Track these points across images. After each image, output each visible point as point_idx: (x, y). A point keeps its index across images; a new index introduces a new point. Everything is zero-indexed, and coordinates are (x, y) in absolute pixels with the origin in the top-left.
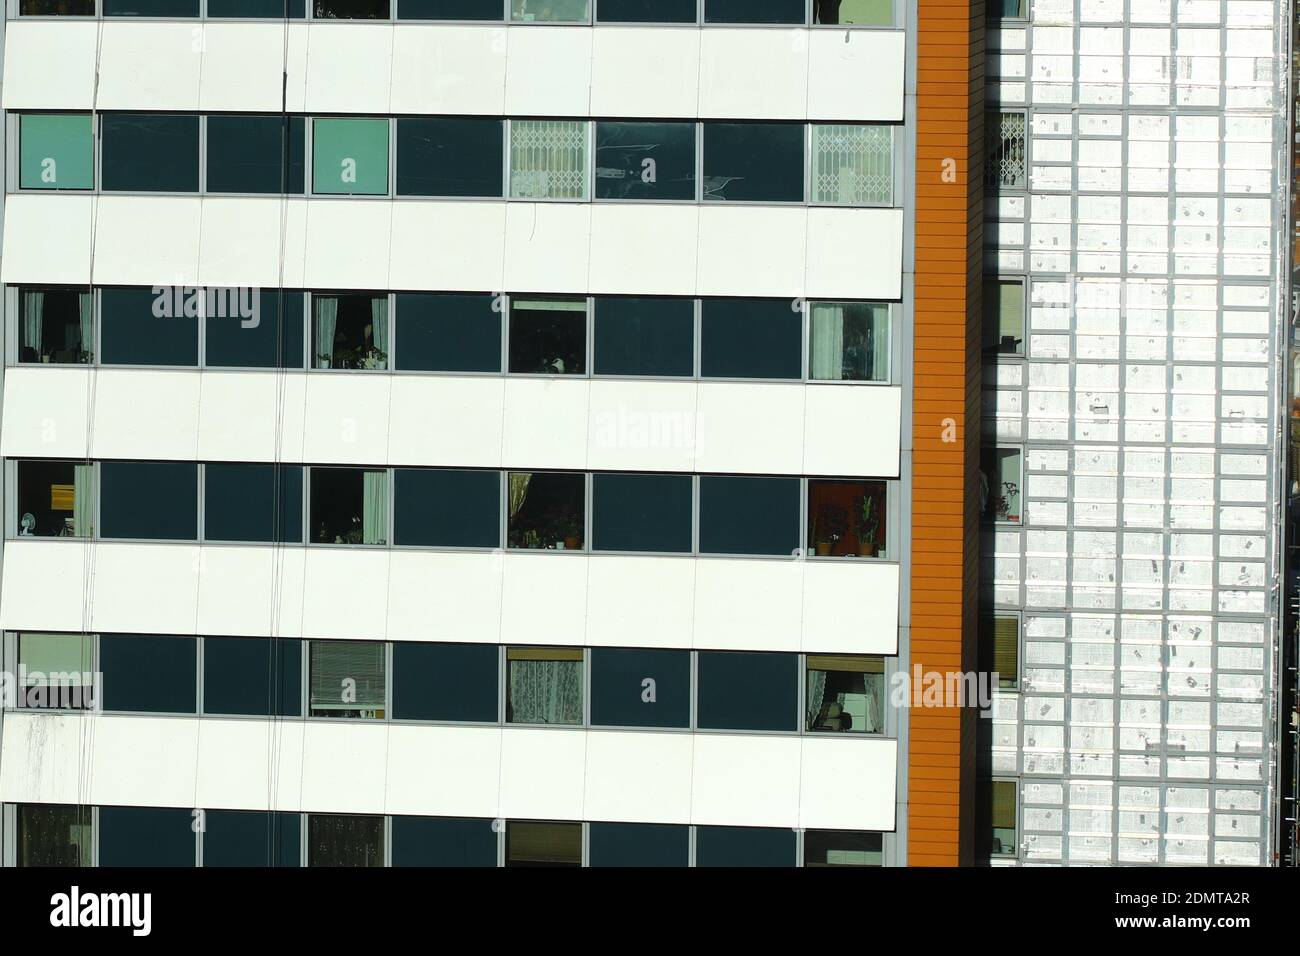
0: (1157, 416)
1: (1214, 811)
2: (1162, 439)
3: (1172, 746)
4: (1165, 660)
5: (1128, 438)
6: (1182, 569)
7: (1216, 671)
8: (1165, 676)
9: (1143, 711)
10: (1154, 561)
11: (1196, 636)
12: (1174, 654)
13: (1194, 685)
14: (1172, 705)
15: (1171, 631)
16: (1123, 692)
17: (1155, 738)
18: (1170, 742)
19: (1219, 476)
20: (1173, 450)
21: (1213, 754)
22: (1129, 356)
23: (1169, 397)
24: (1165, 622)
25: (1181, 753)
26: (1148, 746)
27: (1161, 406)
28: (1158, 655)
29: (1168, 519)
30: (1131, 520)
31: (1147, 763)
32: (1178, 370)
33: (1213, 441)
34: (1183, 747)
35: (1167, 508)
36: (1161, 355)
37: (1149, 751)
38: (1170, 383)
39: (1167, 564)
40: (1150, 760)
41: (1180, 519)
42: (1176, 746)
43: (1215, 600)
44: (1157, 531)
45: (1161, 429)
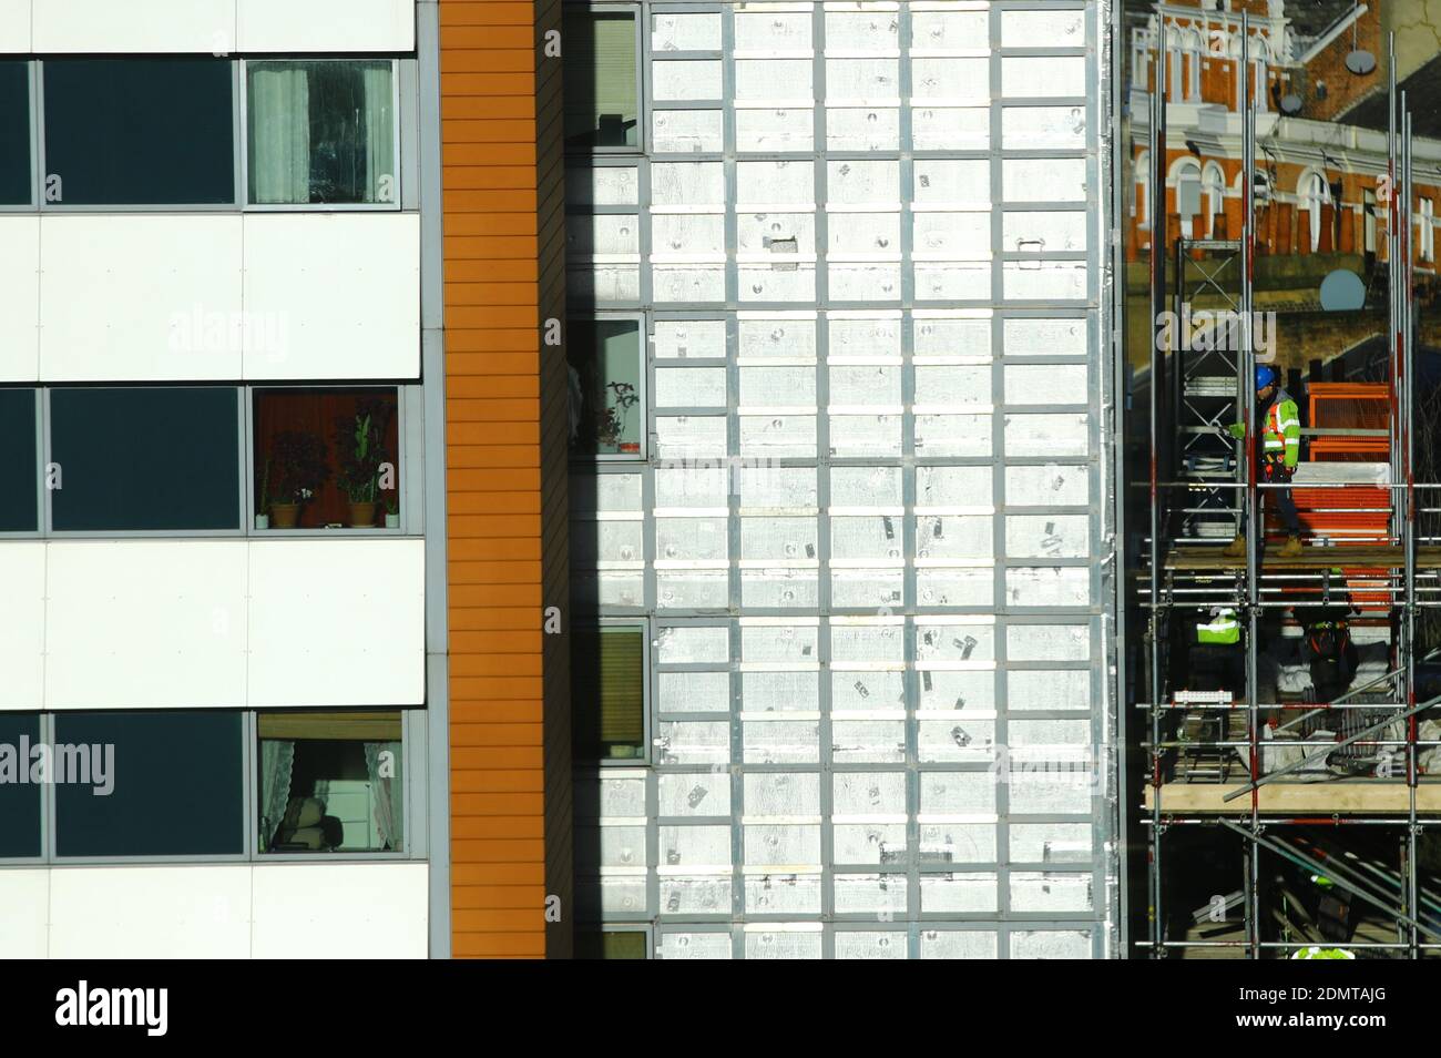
0: (883, 254)
2: (896, 295)
3: (927, 855)
4: (911, 698)
5: (835, 294)
6: (938, 531)
7: (1005, 715)
8: (912, 727)
9: (875, 792)
10: (886, 519)
11: (967, 654)
12: (928, 686)
13: (964, 742)
14: (927, 779)
15: (921, 645)
16: (838, 758)
17: (897, 843)
18: (925, 847)
19: (1001, 361)
20: (916, 313)
21: (1004, 867)
22: (832, 146)
23: (908, 218)
24: (910, 629)
25: (944, 866)
26: (884, 855)
27: (894, 236)
28: (898, 687)
29: (910, 441)
30: (843, 445)
31: (884, 887)
32: (921, 168)
33: (988, 296)
34: (948, 856)
35: (909, 421)
36: (891, 142)
37: (887, 866)
38: (907, 193)
39: (910, 522)
40: (890, 881)
41: (933, 440)
42: (936, 855)
43: (1000, 586)
44: (891, 463)
45: (893, 276)
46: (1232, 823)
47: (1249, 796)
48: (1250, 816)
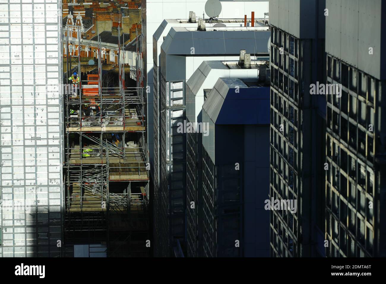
0: (31, 58)
1: (48, 153)
2: (33, 63)
3: (37, 137)
4: (35, 117)
5: (24, 63)
6: (39, 94)
7: (48, 119)
8: (35, 120)
9: (30, 129)
10: (32, 93)
11: (42, 111)
12: (37, 115)
13: (42, 122)
14: (37, 127)
15: (36, 109)
16: (25, 125)
17: (33, 136)
18: (37, 136)
19: (47, 72)
20: (35, 66)
21: (48, 139)
22: (24, 43)
23: (34, 53)
24: (35, 107)
25: (40, 139)
26: (32, 137)
27: (32, 54)
28: (33, 115)
29: (35, 83)
30: (26, 83)
31: (32, 142)
32: (36, 46)
33: (45, 63)
34: (40, 137)
35: (34, 80)
36: (32, 43)
37: (32, 139)
38: (34, 49)
39: (35, 93)
40: (32, 141)
41: (38, 82)
42: (39, 137)
43: (47, 102)
44: (32, 85)
45: (32, 61)
46: (78, 133)
47: (80, 129)
48: (80, 132)
